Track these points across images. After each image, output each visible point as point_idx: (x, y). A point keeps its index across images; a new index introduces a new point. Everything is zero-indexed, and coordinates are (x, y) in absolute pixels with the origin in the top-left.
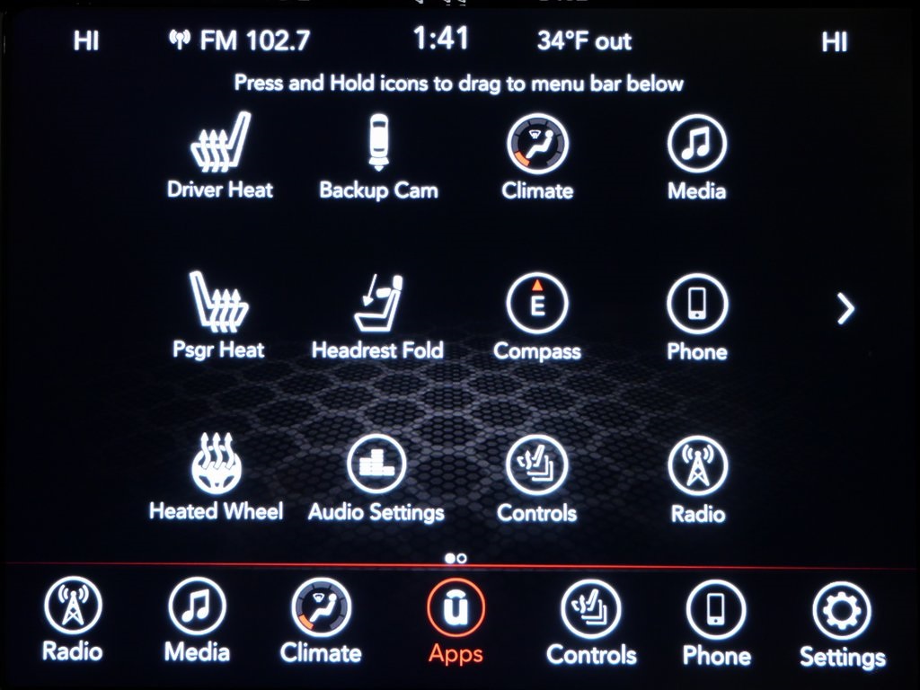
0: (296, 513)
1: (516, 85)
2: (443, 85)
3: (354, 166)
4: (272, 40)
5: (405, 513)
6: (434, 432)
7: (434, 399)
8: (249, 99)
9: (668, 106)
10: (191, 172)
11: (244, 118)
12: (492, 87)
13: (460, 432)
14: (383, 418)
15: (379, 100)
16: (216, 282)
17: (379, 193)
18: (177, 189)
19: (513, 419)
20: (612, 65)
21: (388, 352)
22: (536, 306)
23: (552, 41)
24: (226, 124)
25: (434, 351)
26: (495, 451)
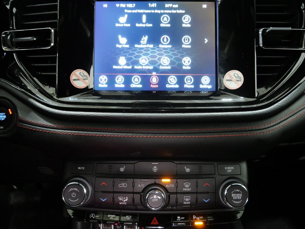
0: (133, 67)
1: (162, 11)
2: (153, 11)
3: (140, 21)
4: (130, 5)
5: (147, 67)
6: (151, 57)
7: (152, 52)
8: (127, 13)
9: (182, 15)
10: (119, 23)
11: (126, 16)
12: (159, 12)
13: (155, 57)
14: (145, 55)
15: (144, 13)
16: (122, 36)
17: (144, 25)
18: (117, 25)
19: (162, 55)
20: (175, 9)
21: (145, 46)
22: (165, 40)
23: (167, 6)
24: (123, 16)
25: (151, 46)
26: (159, 59)
